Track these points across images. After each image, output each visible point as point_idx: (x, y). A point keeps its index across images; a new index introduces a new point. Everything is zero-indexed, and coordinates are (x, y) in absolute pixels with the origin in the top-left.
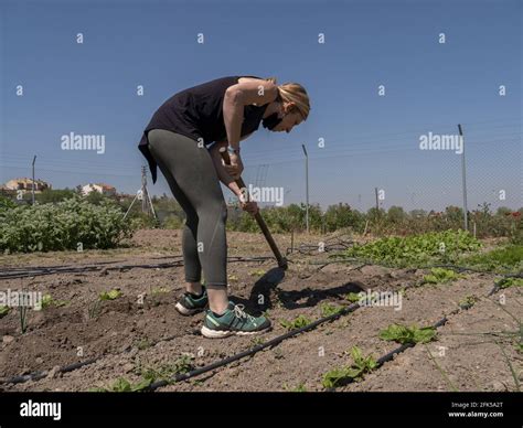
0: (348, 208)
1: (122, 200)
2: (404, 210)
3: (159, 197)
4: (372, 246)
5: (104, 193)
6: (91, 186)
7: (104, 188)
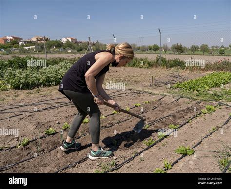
0: (181, 46)
1: (80, 44)
2: (209, 46)
3: (95, 43)
4: (185, 84)
5: (72, 41)
6: (66, 38)
7: (72, 39)
